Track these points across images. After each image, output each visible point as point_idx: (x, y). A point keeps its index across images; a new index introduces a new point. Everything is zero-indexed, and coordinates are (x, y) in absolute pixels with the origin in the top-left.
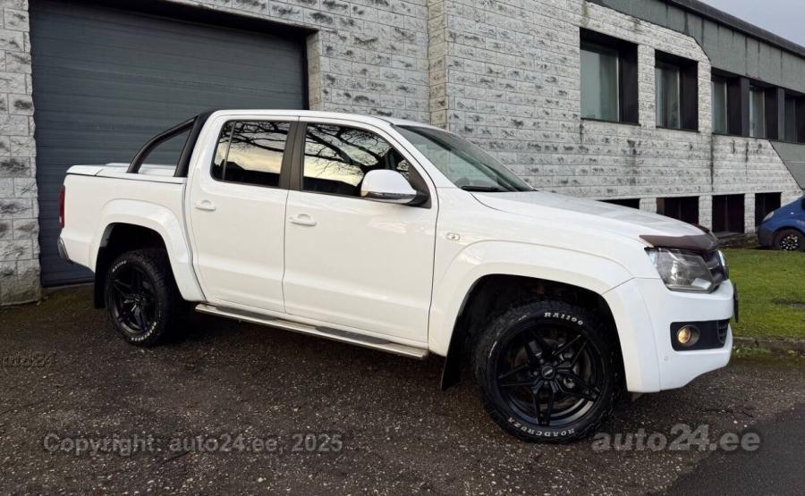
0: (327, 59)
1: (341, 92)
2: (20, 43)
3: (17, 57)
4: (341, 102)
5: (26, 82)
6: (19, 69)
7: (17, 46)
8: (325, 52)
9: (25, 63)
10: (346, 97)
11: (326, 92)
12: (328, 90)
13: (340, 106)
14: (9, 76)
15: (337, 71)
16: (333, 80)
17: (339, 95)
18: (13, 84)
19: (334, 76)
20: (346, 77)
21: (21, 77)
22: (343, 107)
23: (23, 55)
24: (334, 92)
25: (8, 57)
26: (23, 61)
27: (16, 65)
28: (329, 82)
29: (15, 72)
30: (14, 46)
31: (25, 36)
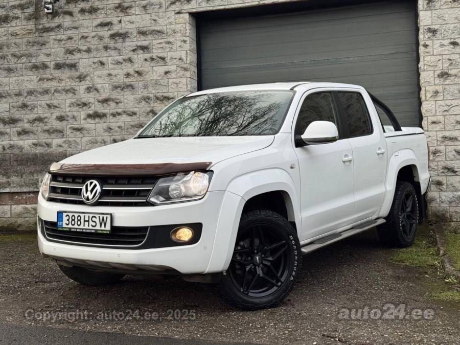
0: (429, 13)
1: (446, 42)
2: (184, 58)
3: (182, 67)
4: (446, 52)
5: (187, 83)
6: (183, 75)
7: (183, 61)
8: (426, 7)
9: (187, 70)
10: (452, 46)
11: (426, 46)
12: (428, 43)
13: (444, 56)
14: (177, 81)
15: (440, 21)
16: (434, 32)
17: (442, 45)
18: (180, 85)
19: (436, 27)
20: (452, 25)
21: (184, 80)
22: (448, 57)
23: (185, 66)
24: (437, 43)
25: (178, 68)
26: (186, 69)
27: (182, 72)
28: (430, 34)
29: (181, 78)
30: (181, 61)
31: (187, 53)
